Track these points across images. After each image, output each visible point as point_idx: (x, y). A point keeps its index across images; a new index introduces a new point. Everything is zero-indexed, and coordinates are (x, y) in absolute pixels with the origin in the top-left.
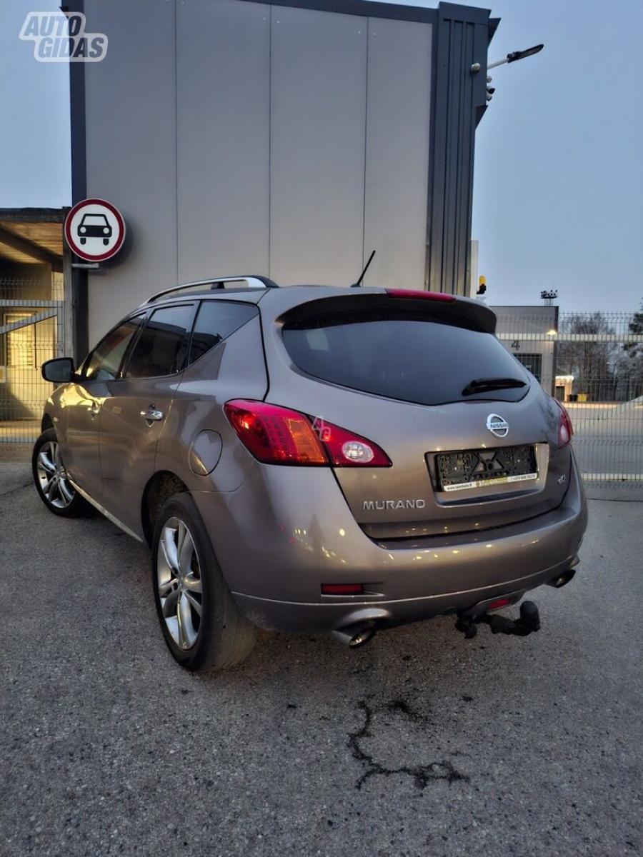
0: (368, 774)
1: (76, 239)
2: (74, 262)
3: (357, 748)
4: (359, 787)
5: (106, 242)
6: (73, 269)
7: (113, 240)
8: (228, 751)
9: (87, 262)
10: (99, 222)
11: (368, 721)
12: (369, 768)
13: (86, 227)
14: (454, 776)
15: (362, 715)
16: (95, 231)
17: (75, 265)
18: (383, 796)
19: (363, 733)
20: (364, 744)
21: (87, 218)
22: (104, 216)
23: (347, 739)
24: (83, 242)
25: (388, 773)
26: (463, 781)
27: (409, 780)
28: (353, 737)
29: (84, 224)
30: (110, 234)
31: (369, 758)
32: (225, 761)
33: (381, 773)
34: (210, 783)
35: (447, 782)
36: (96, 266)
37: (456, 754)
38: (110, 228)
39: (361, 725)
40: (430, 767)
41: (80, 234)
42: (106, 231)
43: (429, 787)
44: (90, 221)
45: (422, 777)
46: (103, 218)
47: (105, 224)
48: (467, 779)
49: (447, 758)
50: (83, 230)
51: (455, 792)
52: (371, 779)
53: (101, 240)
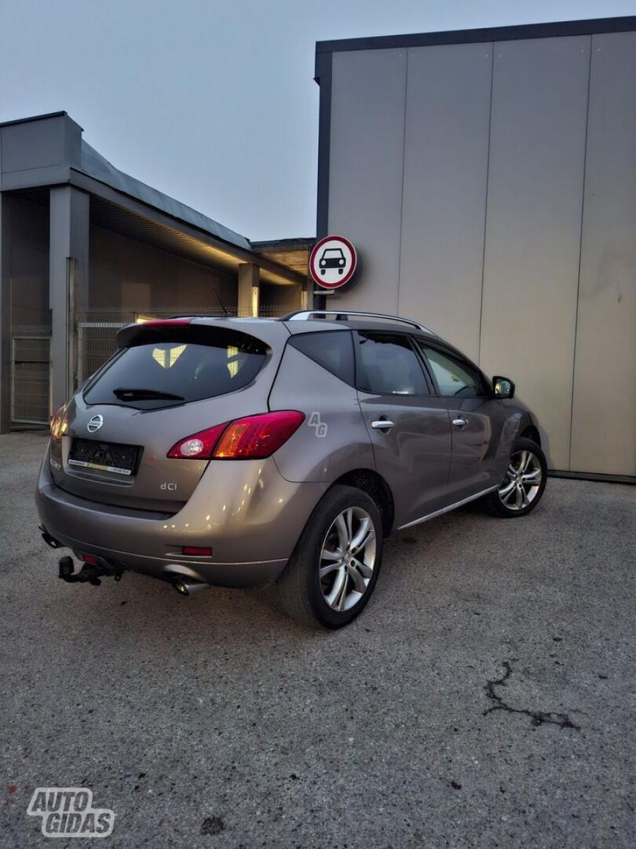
0: (495, 708)
1: (318, 270)
2: (315, 290)
3: (491, 691)
4: (485, 714)
5: (341, 272)
6: (315, 295)
7: (346, 270)
8: (392, 673)
9: (325, 290)
10: (336, 255)
11: (507, 676)
12: (497, 705)
13: (326, 260)
14: (567, 724)
15: (503, 671)
16: (333, 263)
17: (316, 292)
18: (502, 724)
19: (500, 682)
20: (498, 690)
21: (327, 252)
22: (340, 249)
23: (486, 684)
24: (323, 272)
25: (511, 710)
26: (574, 730)
27: (528, 719)
28: (490, 683)
29: (325, 258)
30: (344, 265)
31: (499, 699)
32: (388, 677)
33: (506, 709)
34: (375, 689)
35: (559, 727)
36: (332, 292)
37: (576, 711)
38: (344, 259)
39: (500, 677)
40: (549, 715)
41: (321, 266)
42: (341, 262)
43: (542, 727)
44: (329, 255)
45: (539, 719)
46: (339, 252)
47: (341, 257)
48: (578, 729)
49: (566, 712)
50: (324, 263)
51: (565, 735)
52: (497, 711)
53: (337, 269)
